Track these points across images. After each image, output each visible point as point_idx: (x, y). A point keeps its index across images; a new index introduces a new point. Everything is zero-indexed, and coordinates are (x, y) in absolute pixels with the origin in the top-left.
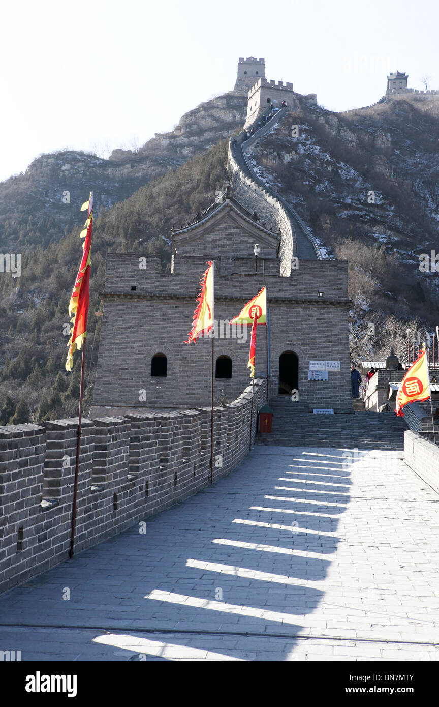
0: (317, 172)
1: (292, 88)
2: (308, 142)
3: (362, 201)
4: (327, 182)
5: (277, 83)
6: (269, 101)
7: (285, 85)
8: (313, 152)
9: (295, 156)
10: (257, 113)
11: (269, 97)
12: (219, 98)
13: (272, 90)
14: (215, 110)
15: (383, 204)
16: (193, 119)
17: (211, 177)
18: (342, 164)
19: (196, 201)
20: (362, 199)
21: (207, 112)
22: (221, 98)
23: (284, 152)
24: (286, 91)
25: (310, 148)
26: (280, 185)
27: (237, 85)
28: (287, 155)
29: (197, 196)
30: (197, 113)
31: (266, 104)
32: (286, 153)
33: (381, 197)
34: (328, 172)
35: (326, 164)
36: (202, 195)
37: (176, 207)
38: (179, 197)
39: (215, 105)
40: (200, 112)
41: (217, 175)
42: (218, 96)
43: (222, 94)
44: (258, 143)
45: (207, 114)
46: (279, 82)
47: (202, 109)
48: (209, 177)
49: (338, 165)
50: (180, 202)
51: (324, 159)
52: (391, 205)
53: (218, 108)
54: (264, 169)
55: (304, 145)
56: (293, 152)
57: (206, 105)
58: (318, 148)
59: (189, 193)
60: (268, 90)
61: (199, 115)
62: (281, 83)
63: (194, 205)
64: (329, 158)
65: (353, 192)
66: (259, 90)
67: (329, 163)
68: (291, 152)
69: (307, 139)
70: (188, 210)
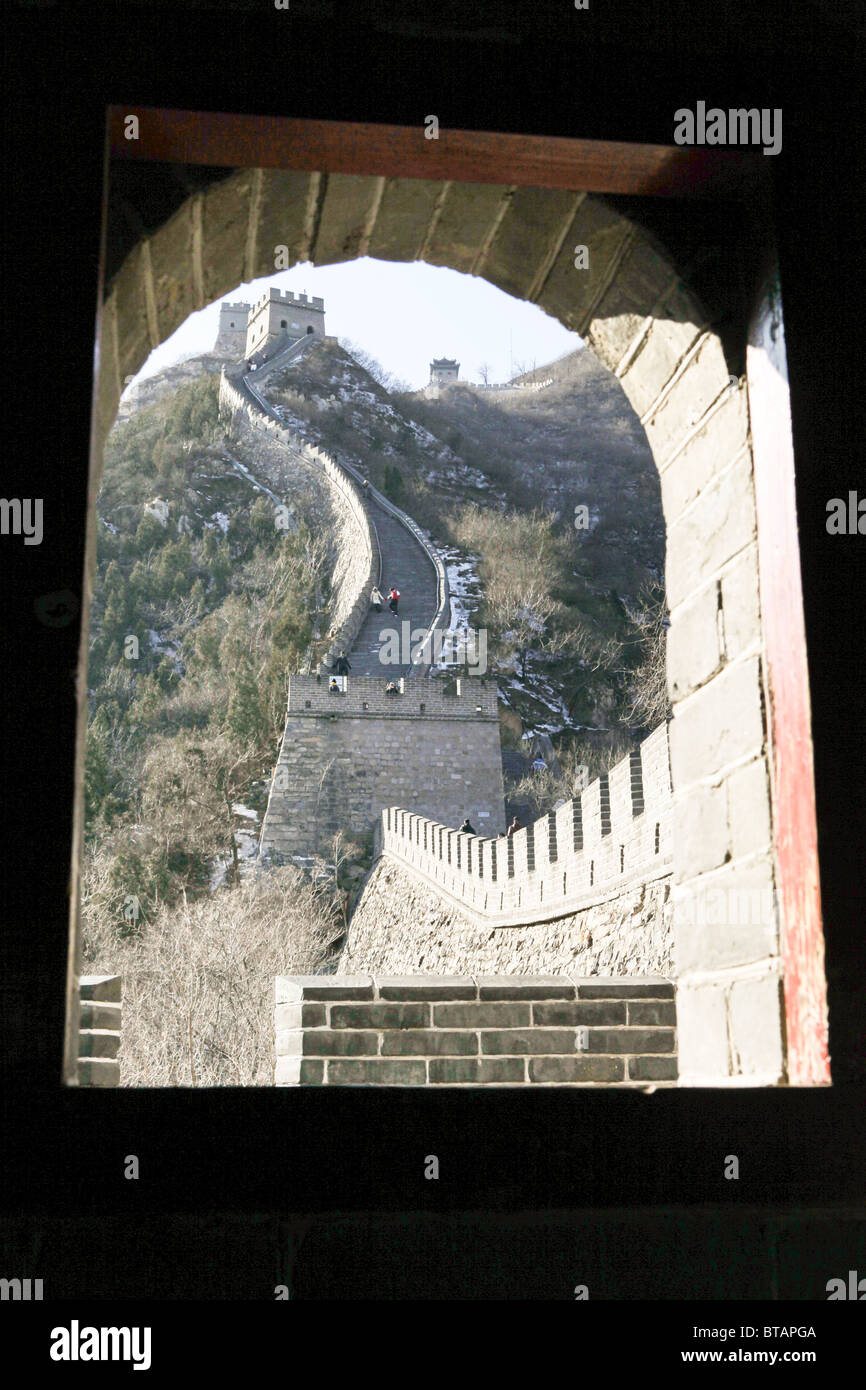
0: (373, 431)
1: (322, 306)
2: (354, 387)
3: (453, 482)
4: (391, 449)
5: (297, 298)
6: (284, 324)
7: (310, 300)
8: (364, 401)
9: (337, 404)
10: (265, 339)
11: (285, 318)
12: (190, 360)
13: (289, 308)
14: (184, 378)
15: (488, 489)
16: (150, 391)
17: (192, 416)
18: (412, 424)
19: (163, 453)
20: (452, 479)
21: (173, 381)
22: (194, 360)
23: (317, 396)
24: (312, 310)
25: (358, 395)
26: (319, 435)
27: (219, 344)
28: (323, 400)
29: (167, 447)
30: (156, 382)
31: (279, 329)
32: (321, 397)
33: (483, 477)
34: (392, 433)
35: (389, 421)
36: (177, 445)
37: (126, 465)
38: (132, 450)
39: (186, 371)
40: (160, 381)
41: (204, 413)
42: (188, 359)
43: (196, 356)
44: (269, 381)
45: (171, 383)
46: (301, 295)
47: (163, 376)
48: (189, 416)
49: (407, 425)
50: (135, 456)
51: (384, 413)
52: (501, 493)
53: (189, 375)
54: (288, 411)
55: (349, 390)
56: (333, 397)
57: (170, 372)
58: (372, 395)
59: (151, 445)
60: (282, 307)
61: (159, 385)
62: (303, 297)
63: (162, 461)
64: (391, 413)
65: (437, 467)
66: (268, 307)
67: (392, 420)
68: (328, 396)
69: (352, 382)
70: (150, 470)
